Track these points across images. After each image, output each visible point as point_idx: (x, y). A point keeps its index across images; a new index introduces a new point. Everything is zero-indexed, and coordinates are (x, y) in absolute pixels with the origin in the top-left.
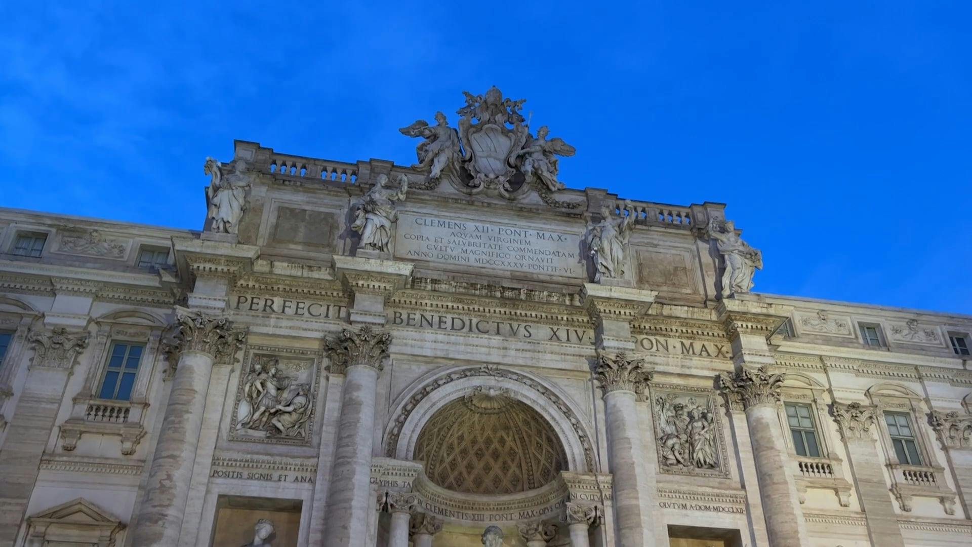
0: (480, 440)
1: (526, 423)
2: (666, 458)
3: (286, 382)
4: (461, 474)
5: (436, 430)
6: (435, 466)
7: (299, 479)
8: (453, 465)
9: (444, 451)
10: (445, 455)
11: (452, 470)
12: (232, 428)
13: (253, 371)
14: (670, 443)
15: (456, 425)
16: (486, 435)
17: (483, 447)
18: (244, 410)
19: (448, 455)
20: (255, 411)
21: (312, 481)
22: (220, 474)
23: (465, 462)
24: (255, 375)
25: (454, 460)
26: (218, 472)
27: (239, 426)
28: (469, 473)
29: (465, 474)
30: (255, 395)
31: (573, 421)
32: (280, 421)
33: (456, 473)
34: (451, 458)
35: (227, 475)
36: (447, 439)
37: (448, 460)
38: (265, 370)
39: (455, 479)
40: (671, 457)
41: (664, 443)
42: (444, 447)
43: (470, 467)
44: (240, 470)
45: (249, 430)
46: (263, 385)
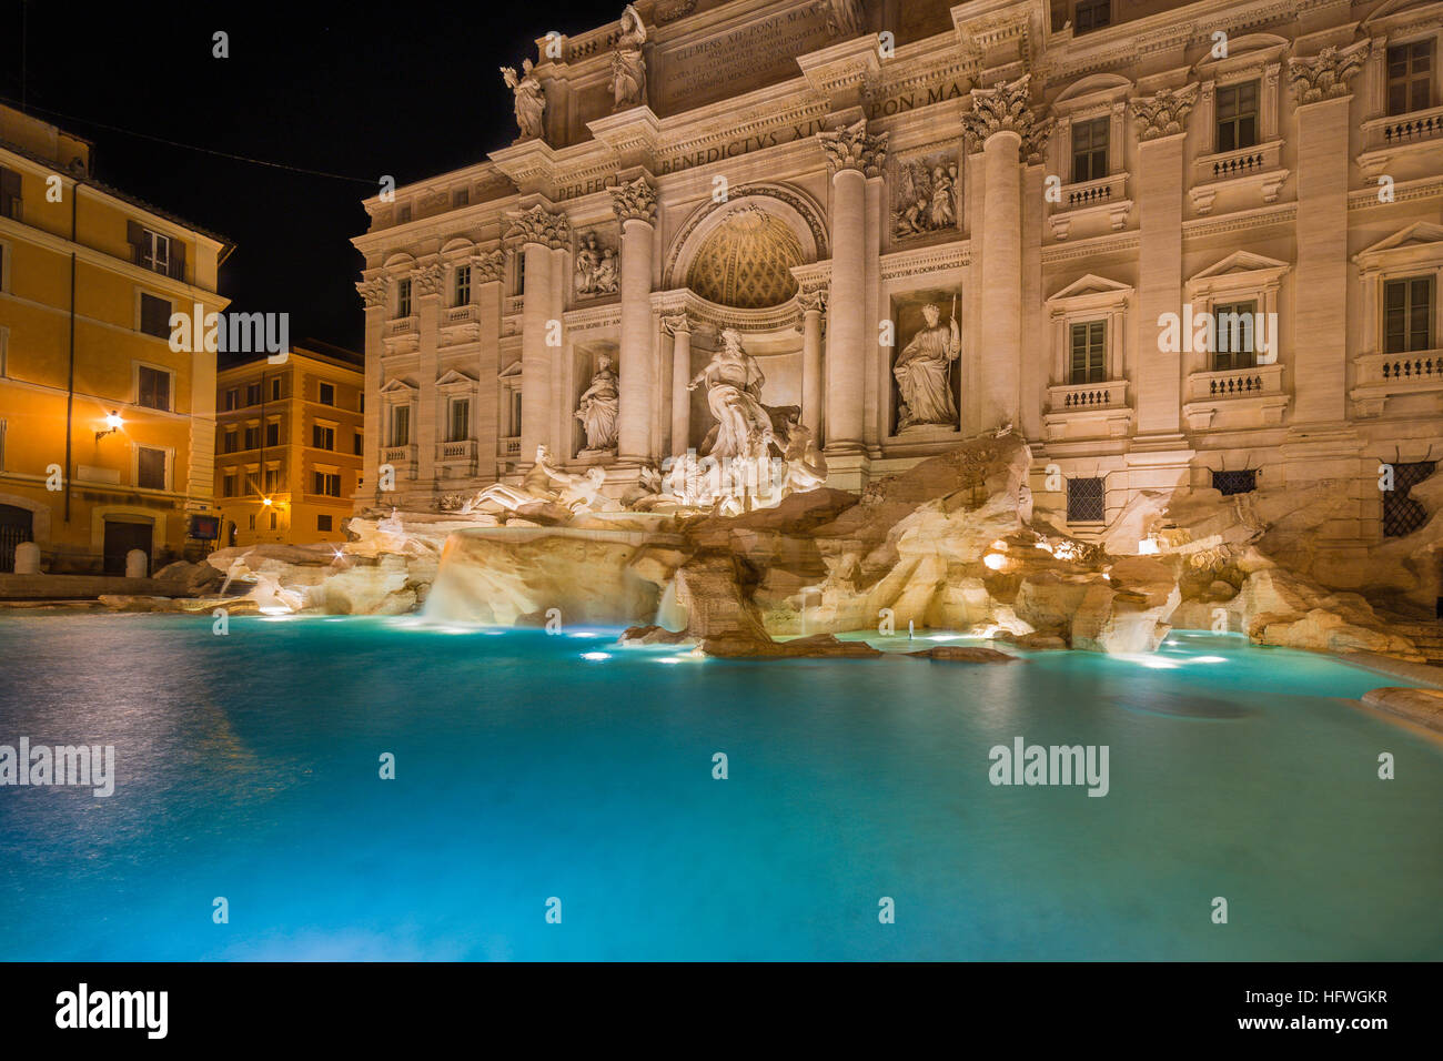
7: (616, 321)
14: (909, 212)
22: (571, 329)
31: (810, 218)
35: (575, 329)
38: (588, 246)
40: (907, 227)
41: (903, 215)
44: (581, 323)
45: (585, 296)
46: (586, 258)
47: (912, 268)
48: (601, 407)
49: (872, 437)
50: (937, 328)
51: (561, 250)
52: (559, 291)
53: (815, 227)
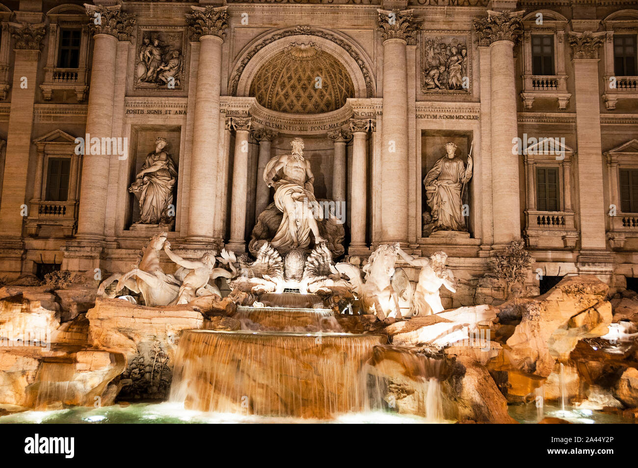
0: (304, 78)
1: (332, 65)
2: (427, 84)
3: (167, 49)
4: (292, 101)
5: (270, 74)
6: (272, 98)
7: (178, 112)
8: (286, 96)
9: (278, 88)
10: (280, 90)
11: (286, 99)
12: (135, 83)
13: (144, 43)
14: (432, 73)
15: (284, 70)
16: (307, 75)
17: (306, 82)
18: (141, 71)
19: (282, 89)
20: (148, 70)
21: (185, 113)
22: (131, 111)
23: (295, 94)
24: (145, 47)
25: (287, 92)
26: (129, 111)
27: (139, 81)
28: (298, 100)
29: (295, 101)
30: (146, 60)
31: (360, 62)
32: (163, 76)
33: (288, 101)
34: (284, 91)
35: (134, 112)
36: (279, 79)
37: (282, 93)
38: (152, 43)
39: (289, 105)
40: (432, 83)
41: (428, 74)
42: (278, 84)
43: (298, 97)
44: (142, 109)
45: (146, 84)
46: (151, 53)
47: (438, 114)
48: (158, 184)
49: (412, 239)
50: (452, 160)
51: (127, 43)
52: (122, 76)
53: (364, 70)
